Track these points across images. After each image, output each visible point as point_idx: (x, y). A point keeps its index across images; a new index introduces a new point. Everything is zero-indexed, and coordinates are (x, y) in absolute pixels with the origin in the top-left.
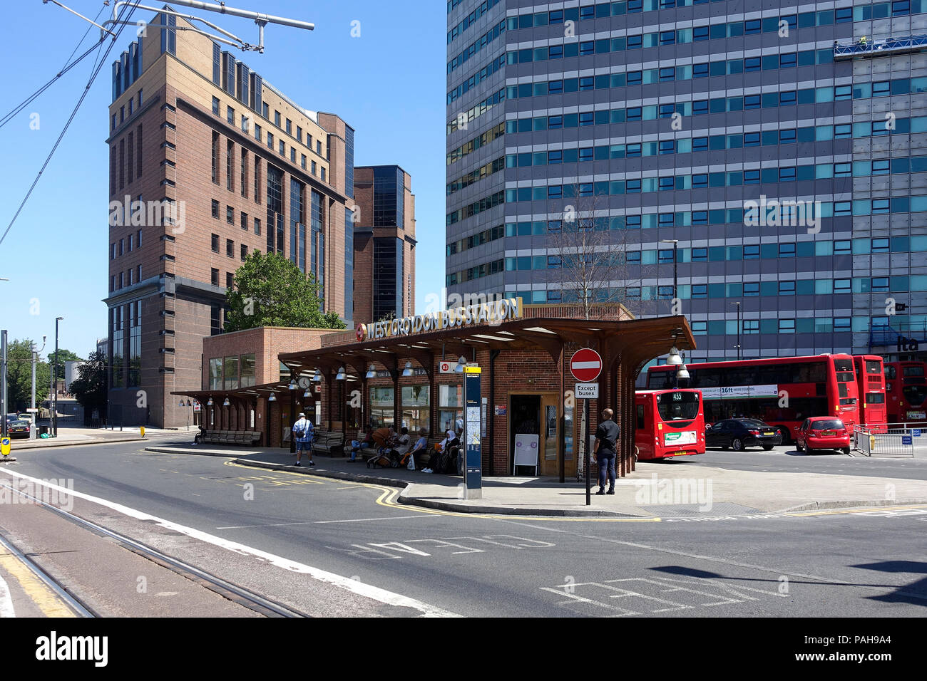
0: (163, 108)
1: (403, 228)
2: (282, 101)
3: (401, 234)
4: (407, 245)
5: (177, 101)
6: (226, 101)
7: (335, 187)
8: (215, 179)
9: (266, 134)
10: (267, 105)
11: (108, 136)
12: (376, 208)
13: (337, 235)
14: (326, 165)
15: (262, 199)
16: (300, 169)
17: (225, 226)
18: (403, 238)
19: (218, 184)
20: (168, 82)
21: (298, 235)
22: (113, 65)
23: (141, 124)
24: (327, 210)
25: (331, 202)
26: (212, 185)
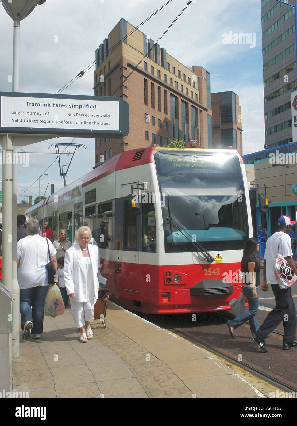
0: (121, 69)
1: (236, 124)
2: (176, 62)
3: (235, 127)
4: (238, 131)
5: (128, 65)
6: (150, 63)
7: (202, 104)
8: (146, 103)
9: (169, 79)
10: (169, 64)
11: (94, 86)
12: (221, 114)
13: (204, 129)
14: (198, 93)
15: (168, 112)
16: (186, 95)
17: (151, 127)
18: (236, 129)
19: (147, 105)
20: (123, 56)
21: (185, 130)
22: (96, 51)
23: (110, 78)
24: (199, 116)
25: (201, 111)
26: (145, 106)
